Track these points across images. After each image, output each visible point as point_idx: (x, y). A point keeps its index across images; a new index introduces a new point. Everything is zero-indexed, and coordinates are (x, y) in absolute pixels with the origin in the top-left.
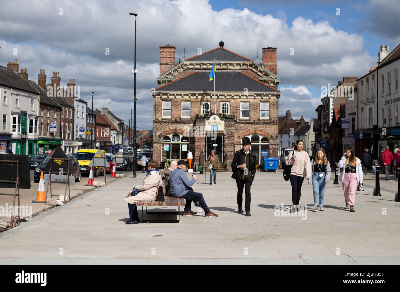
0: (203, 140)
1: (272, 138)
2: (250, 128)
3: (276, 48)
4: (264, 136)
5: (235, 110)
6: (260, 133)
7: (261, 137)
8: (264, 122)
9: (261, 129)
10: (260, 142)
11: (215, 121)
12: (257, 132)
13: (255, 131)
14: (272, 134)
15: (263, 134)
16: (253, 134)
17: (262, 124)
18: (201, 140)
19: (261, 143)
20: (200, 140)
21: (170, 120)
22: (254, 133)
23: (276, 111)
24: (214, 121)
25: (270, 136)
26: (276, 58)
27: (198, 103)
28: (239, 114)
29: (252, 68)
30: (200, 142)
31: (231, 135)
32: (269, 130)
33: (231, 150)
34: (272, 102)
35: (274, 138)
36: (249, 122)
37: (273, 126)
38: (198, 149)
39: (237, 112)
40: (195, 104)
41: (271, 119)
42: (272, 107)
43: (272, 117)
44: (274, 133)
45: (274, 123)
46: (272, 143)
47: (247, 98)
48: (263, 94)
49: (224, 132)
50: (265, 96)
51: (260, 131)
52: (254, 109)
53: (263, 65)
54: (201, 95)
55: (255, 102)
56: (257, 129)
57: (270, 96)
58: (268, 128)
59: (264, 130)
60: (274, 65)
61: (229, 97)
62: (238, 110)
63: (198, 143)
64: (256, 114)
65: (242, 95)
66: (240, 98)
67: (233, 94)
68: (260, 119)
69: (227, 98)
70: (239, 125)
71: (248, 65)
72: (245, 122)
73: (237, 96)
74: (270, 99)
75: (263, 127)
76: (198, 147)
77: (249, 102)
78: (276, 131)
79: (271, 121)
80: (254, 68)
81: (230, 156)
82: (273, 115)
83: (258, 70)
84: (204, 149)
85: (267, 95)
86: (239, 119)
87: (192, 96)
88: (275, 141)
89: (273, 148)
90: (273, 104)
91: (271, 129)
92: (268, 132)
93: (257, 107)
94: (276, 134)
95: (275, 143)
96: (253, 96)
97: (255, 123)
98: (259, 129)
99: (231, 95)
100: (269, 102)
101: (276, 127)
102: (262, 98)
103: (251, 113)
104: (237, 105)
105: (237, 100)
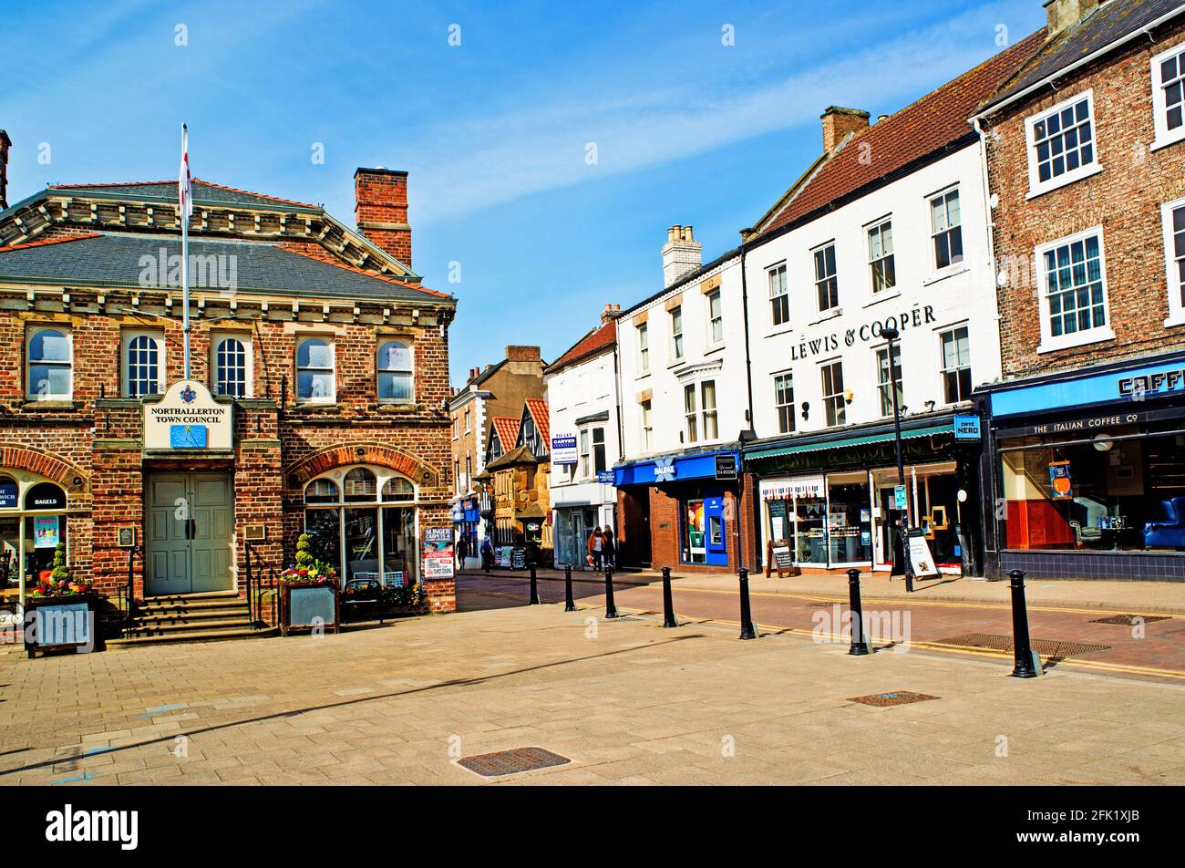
0: (132, 494)
2: (339, 443)
3: (405, 174)
4: (398, 470)
5: (273, 370)
6: (381, 459)
7: (383, 479)
8: (394, 417)
9: (386, 443)
10: (380, 495)
11: (191, 406)
12: (370, 457)
13: (361, 452)
15: (390, 462)
16: (353, 463)
17: (388, 426)
18: (124, 493)
20: (117, 493)
22: (355, 459)
23: (441, 373)
24: (183, 406)
25: (419, 470)
26: (406, 207)
27: (106, 334)
28: (291, 383)
29: (322, 235)
30: (118, 502)
31: (265, 467)
32: (417, 448)
33: (267, 534)
34: (425, 340)
35: (438, 481)
36: (335, 417)
37: (431, 433)
38: (107, 537)
39: (285, 378)
40: (90, 338)
41: (423, 407)
42: (425, 357)
43: (427, 398)
44: (435, 460)
45: (433, 419)
46: (428, 499)
47: (326, 321)
48: (387, 307)
49: (232, 457)
50: (396, 314)
51: (381, 453)
52: (354, 366)
53: (363, 229)
54: (119, 302)
55: (357, 335)
56: (369, 446)
57: (416, 313)
58: (413, 441)
59: (397, 449)
60: (400, 231)
61: (247, 314)
62: (288, 366)
63: (110, 508)
64: (364, 384)
65: (303, 308)
66: (296, 320)
67: (265, 302)
68: (380, 405)
69: (240, 316)
70: (291, 431)
71: (308, 223)
72: (320, 416)
73: (280, 309)
74: (415, 325)
75: (392, 438)
76: (107, 529)
77: (332, 335)
78: (441, 450)
79: (422, 412)
80: (328, 235)
81: (267, 560)
82: (427, 390)
83: (346, 242)
84: (141, 535)
85: (404, 311)
86: (294, 404)
87: (77, 305)
88: (438, 490)
89: (434, 517)
90: (425, 348)
91: (423, 443)
92: (413, 456)
93: (368, 355)
94: (442, 463)
95: (442, 497)
96: (348, 311)
97: (359, 419)
98: (376, 444)
99: (257, 307)
100: (412, 337)
101: (441, 437)
102: (386, 324)
103: (342, 380)
104: (283, 348)
105: (282, 326)
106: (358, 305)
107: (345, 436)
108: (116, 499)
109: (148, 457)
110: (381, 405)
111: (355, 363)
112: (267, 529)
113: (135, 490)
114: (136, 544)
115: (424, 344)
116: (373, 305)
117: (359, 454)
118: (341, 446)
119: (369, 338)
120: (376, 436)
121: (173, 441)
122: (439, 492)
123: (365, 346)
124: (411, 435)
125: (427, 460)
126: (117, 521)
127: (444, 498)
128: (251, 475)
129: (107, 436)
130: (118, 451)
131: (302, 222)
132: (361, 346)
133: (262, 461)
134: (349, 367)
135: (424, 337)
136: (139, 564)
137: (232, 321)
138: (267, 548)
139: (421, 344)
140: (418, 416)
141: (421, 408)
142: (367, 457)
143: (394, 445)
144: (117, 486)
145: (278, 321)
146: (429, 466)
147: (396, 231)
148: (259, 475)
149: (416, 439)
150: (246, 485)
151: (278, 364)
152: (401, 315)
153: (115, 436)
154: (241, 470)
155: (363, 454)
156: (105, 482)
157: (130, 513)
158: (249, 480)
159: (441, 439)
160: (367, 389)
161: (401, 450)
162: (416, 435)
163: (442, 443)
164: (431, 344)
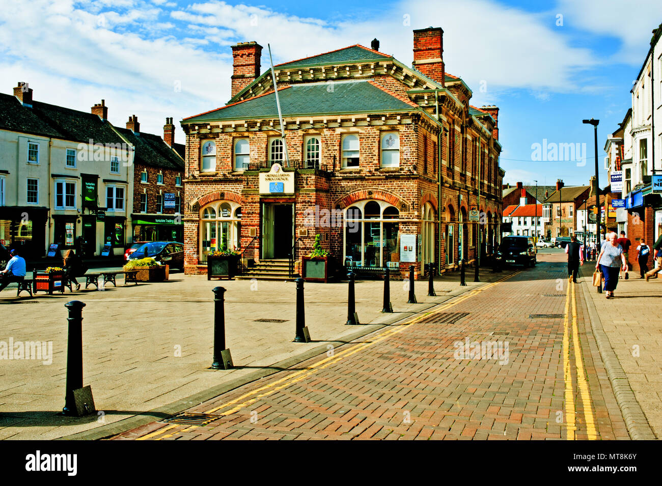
1: (404, 207)
2: (360, 188)
3: (442, 29)
4: (390, 203)
6: (381, 197)
7: (383, 207)
8: (387, 174)
9: (383, 188)
10: (381, 215)
11: (277, 173)
12: (375, 196)
14: (405, 199)
15: (387, 199)
16: (367, 199)
17: (384, 179)
18: (253, 213)
19: (384, 217)
20: (250, 213)
21: (213, 176)
22: (367, 197)
23: (413, 150)
24: (274, 173)
25: (401, 203)
26: (442, 48)
27: (261, 140)
28: (338, 159)
29: (393, 72)
30: (250, 217)
31: (309, 202)
32: (399, 191)
33: (308, 234)
34: (405, 132)
35: (409, 209)
36: (358, 175)
37: (407, 182)
38: (246, 232)
39: (335, 156)
40: (256, 142)
41: (403, 168)
42: (405, 141)
43: (405, 163)
44: (408, 197)
45: (409, 175)
46: (404, 218)
47: (354, 126)
48: (383, 116)
49: (294, 197)
50: (388, 119)
51: (380, 193)
52: (368, 148)
53: (415, 65)
54: (266, 125)
55: (370, 132)
56: (374, 190)
57: (399, 118)
58: (397, 187)
59: (388, 191)
60: (436, 63)
61: (318, 126)
62: (337, 150)
63: (248, 219)
64: (372, 158)
65: (343, 121)
66: (340, 126)
67: (325, 119)
68: (380, 168)
69: (316, 127)
70: (337, 183)
71: (385, 66)
72: (351, 175)
73: (333, 122)
74: (400, 124)
75: (386, 185)
76: (246, 228)
77: (358, 133)
78: (411, 192)
79: (402, 172)
80: (396, 71)
81: (308, 246)
82: (405, 159)
83: (404, 74)
84: (258, 232)
85: (392, 117)
86: (339, 169)
87: (251, 128)
88: (409, 214)
89: (407, 229)
90: (405, 136)
91: (402, 188)
92: (397, 195)
93: (375, 142)
94: (412, 199)
95: (411, 218)
96: (364, 119)
97: (370, 176)
98: (377, 189)
99: (322, 122)
100: (398, 130)
101: (412, 185)
102: (384, 125)
103: (362, 156)
104: (335, 141)
105: (334, 130)
106: (369, 116)
107: (363, 185)
108: (250, 215)
109: (261, 197)
110: (382, 168)
111: (368, 147)
112: (308, 232)
113: (257, 212)
114: (257, 236)
115: (404, 134)
116: (376, 115)
117: (369, 194)
118: (360, 190)
119: (375, 133)
120: (378, 184)
121: (270, 190)
122: (409, 215)
123: (374, 137)
124: (396, 184)
125: (404, 197)
126: (250, 225)
127: (413, 218)
128: (303, 206)
129: (247, 188)
130: (251, 195)
131: (382, 66)
132: (372, 137)
133: (307, 200)
134: (366, 149)
135: (404, 130)
136: (258, 245)
137: (313, 130)
138: (308, 240)
139: (403, 134)
140: (399, 174)
141: (402, 169)
142: (373, 196)
143: (387, 190)
144: (250, 210)
145: (332, 128)
146: (405, 201)
147: (433, 64)
148: (306, 205)
149: (398, 186)
150: (300, 210)
151: (332, 149)
152: (392, 119)
153: (250, 188)
154: (298, 203)
155: (371, 194)
156: (246, 208)
157: (254, 222)
158: (302, 208)
159: (412, 186)
160: (374, 160)
161: (390, 192)
162: (398, 184)
163: (412, 188)
164: (408, 134)
